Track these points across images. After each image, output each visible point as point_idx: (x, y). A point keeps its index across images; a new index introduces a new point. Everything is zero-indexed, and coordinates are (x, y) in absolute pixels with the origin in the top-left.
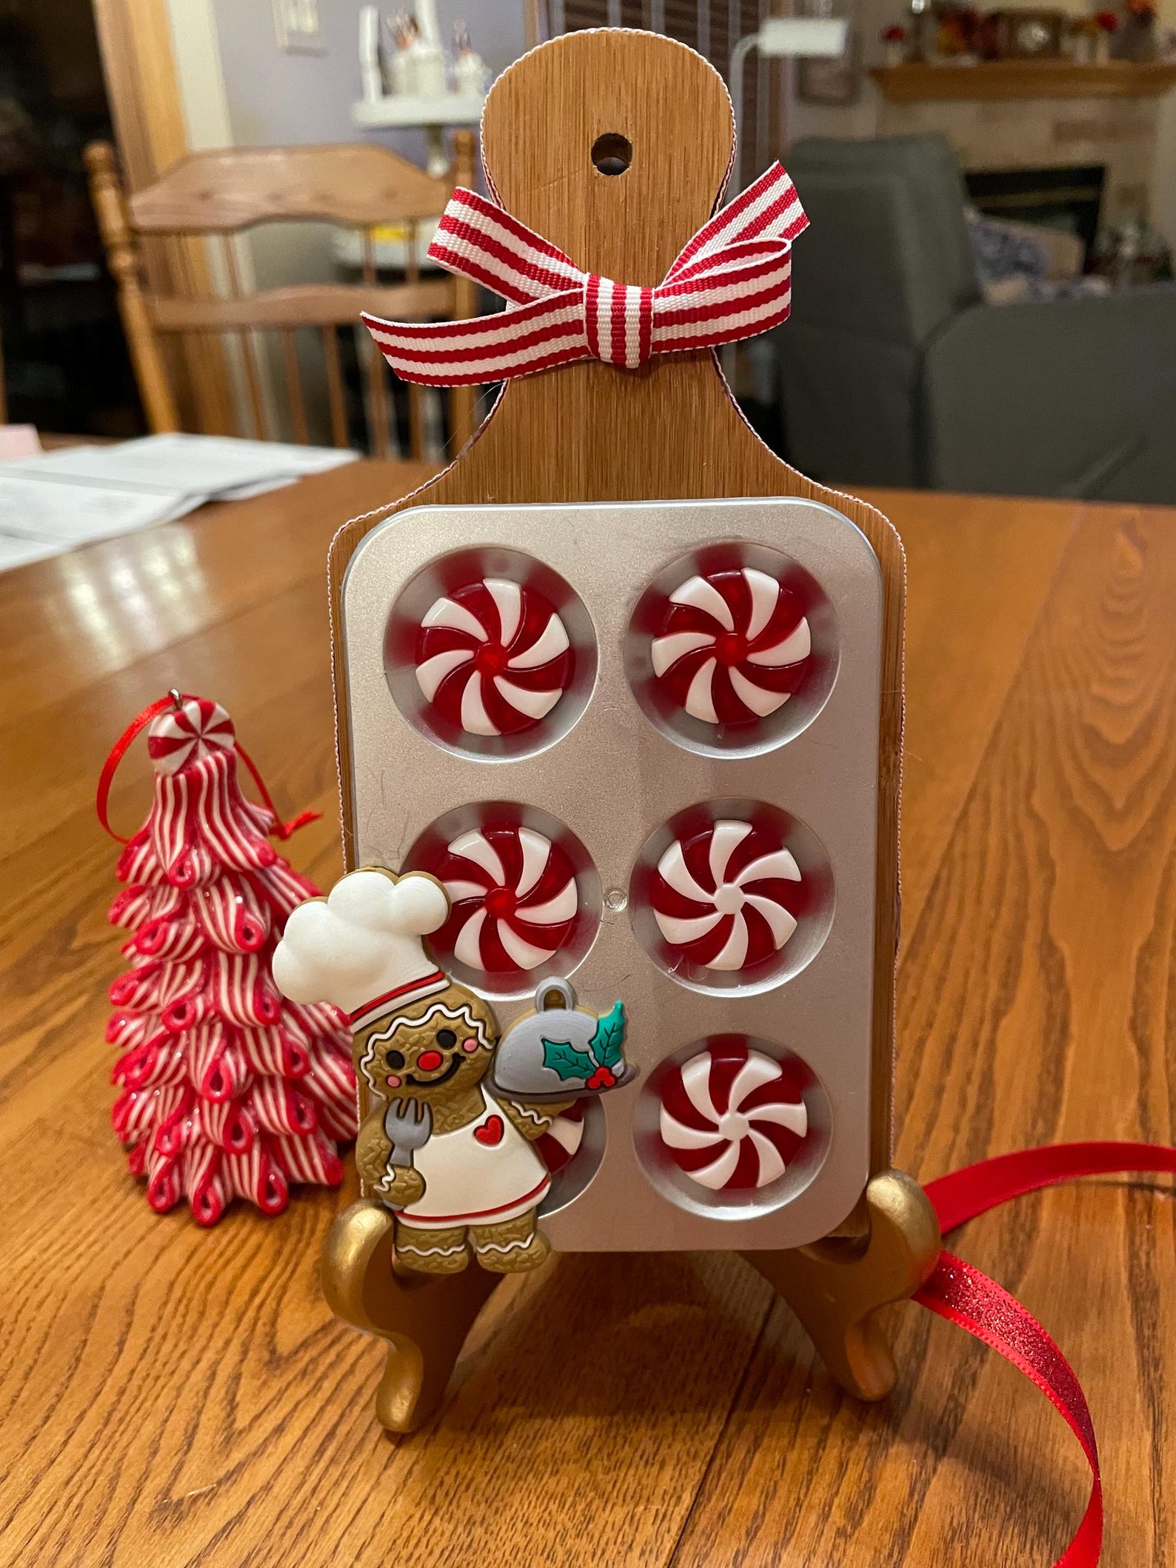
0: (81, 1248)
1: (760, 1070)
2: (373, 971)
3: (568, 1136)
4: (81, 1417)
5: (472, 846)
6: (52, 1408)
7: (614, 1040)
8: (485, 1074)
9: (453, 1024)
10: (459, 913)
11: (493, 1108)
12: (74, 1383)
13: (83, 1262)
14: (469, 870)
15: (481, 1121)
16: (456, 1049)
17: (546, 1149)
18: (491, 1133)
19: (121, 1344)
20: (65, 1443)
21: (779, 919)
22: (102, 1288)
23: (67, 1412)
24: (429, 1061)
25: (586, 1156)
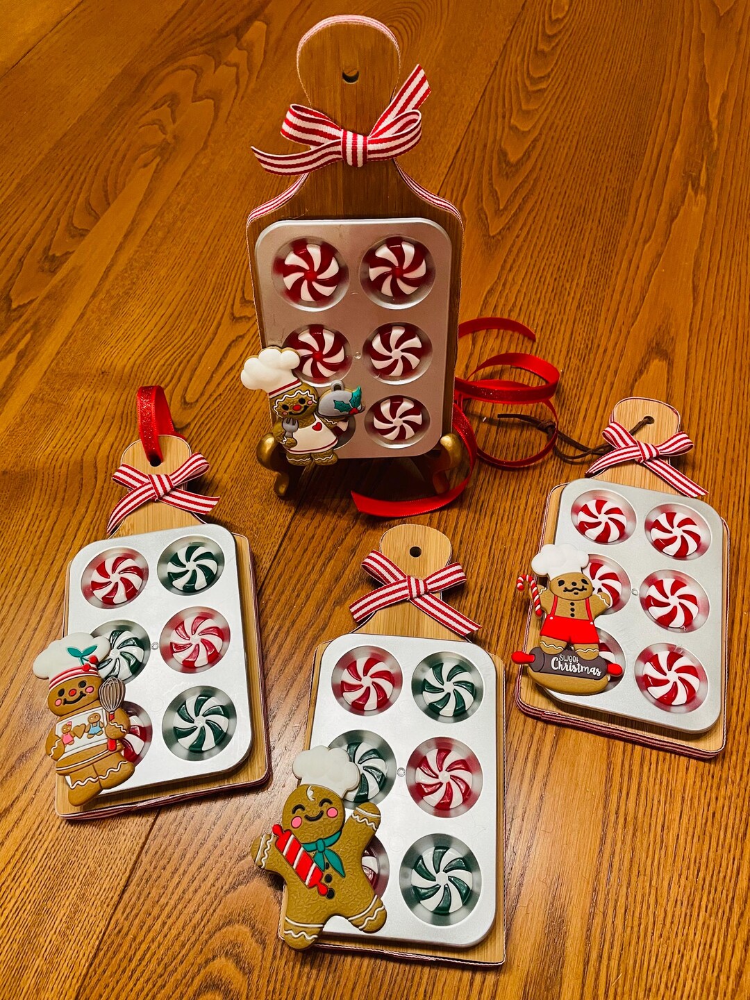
0: (69, 445)
1: (407, 405)
2: (278, 380)
3: (343, 426)
4: (89, 502)
5: (306, 337)
6: (78, 501)
7: (358, 400)
8: (316, 409)
9: (304, 397)
10: (303, 360)
11: (318, 420)
12: (83, 492)
13: (71, 450)
14: (306, 346)
15: (315, 424)
16: (306, 404)
17: (336, 431)
18: (318, 427)
19: (96, 478)
20: (87, 511)
21: (414, 360)
22: (82, 460)
23: (84, 502)
24: (296, 408)
25: (350, 431)
